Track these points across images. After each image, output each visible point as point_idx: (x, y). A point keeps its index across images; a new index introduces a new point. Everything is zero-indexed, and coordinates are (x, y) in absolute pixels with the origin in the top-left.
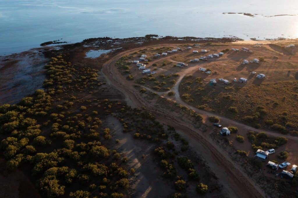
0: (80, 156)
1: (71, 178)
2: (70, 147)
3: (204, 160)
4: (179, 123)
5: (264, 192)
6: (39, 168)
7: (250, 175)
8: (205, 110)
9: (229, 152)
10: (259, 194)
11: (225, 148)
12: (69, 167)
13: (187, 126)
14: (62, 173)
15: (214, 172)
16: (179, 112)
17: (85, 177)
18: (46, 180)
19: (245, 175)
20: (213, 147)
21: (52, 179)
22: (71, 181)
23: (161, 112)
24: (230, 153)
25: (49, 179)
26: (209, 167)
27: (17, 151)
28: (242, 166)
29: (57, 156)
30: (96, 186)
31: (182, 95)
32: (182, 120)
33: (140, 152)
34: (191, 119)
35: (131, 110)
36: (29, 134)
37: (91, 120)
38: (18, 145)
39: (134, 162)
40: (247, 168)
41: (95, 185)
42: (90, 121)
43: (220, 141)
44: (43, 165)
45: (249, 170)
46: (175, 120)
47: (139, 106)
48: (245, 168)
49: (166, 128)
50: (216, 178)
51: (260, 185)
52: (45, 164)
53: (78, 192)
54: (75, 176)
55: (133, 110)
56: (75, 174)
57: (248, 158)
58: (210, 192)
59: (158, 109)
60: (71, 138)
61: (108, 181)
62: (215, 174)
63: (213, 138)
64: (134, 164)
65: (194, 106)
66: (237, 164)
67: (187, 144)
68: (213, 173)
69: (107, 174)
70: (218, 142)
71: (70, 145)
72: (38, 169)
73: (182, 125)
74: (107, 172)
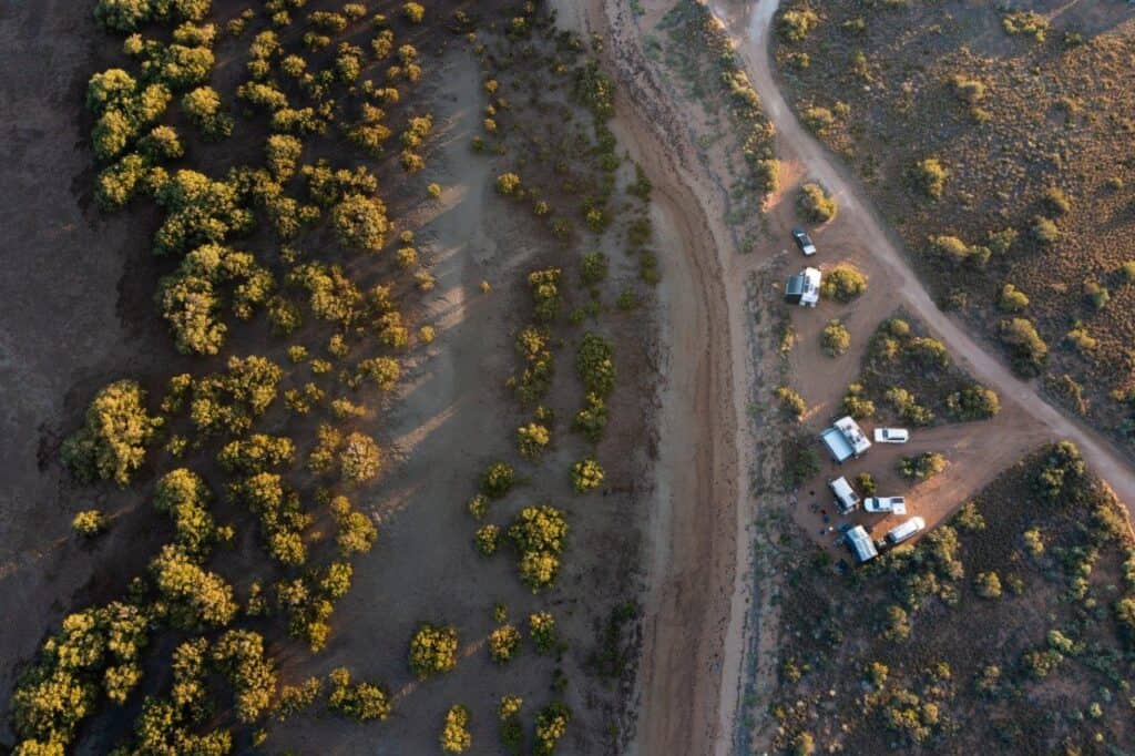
0: (299, 225)
1: (250, 302)
2: (282, 171)
3: (663, 371)
4: (682, 172)
5: (751, 559)
6: (175, 234)
7: (759, 488)
8: (818, 138)
9: (760, 379)
10: (735, 559)
11: (759, 353)
12: (255, 259)
13: (704, 197)
14: (231, 277)
15: (662, 431)
16: (717, 113)
17: (284, 317)
18: (180, 291)
19: (743, 483)
20: (728, 332)
21: (200, 290)
22: (245, 315)
23: (653, 86)
24: (759, 382)
25: (191, 290)
26: (660, 406)
27: (128, 138)
28: (761, 445)
29: (232, 200)
30: (305, 354)
31: (786, 11)
32: (704, 159)
33: (486, 262)
34: (738, 169)
35: (548, 37)
36: (174, 69)
37: (385, 52)
38: (135, 113)
39: (448, 298)
40: (769, 462)
41: (306, 350)
42: (381, 57)
43: (765, 315)
44: (187, 226)
45: (767, 474)
46: (680, 149)
47: (587, 22)
48: (762, 458)
49: (625, 177)
50: (653, 453)
51: (758, 533)
52: (192, 223)
53: (252, 359)
54: (262, 298)
55: (556, 39)
56: (264, 290)
57: (795, 429)
58: (605, 493)
59: (648, 65)
60: (294, 129)
61: (342, 349)
62: (659, 439)
63: (753, 293)
64: (448, 305)
65: (791, 102)
66: (751, 433)
67: (654, 282)
68: (657, 433)
69: (347, 323)
70: (757, 317)
71: (280, 162)
72: (170, 237)
73: (689, 188)
74: (353, 316)
